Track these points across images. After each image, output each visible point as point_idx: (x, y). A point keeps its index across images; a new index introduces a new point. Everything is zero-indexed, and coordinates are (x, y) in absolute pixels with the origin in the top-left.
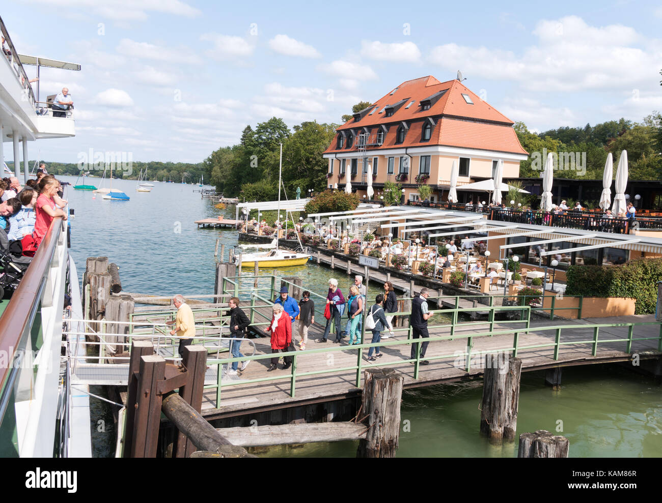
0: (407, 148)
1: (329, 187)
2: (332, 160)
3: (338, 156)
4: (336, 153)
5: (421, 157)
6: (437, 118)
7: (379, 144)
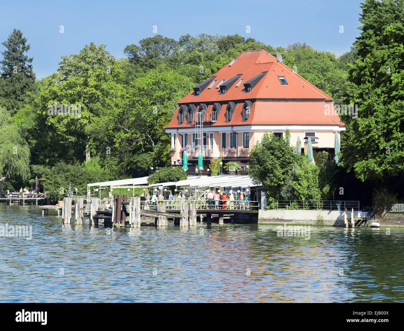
0: (232, 126)
1: (173, 163)
2: (175, 135)
3: (180, 131)
4: (178, 129)
5: (244, 133)
6: (253, 101)
7: (213, 121)
